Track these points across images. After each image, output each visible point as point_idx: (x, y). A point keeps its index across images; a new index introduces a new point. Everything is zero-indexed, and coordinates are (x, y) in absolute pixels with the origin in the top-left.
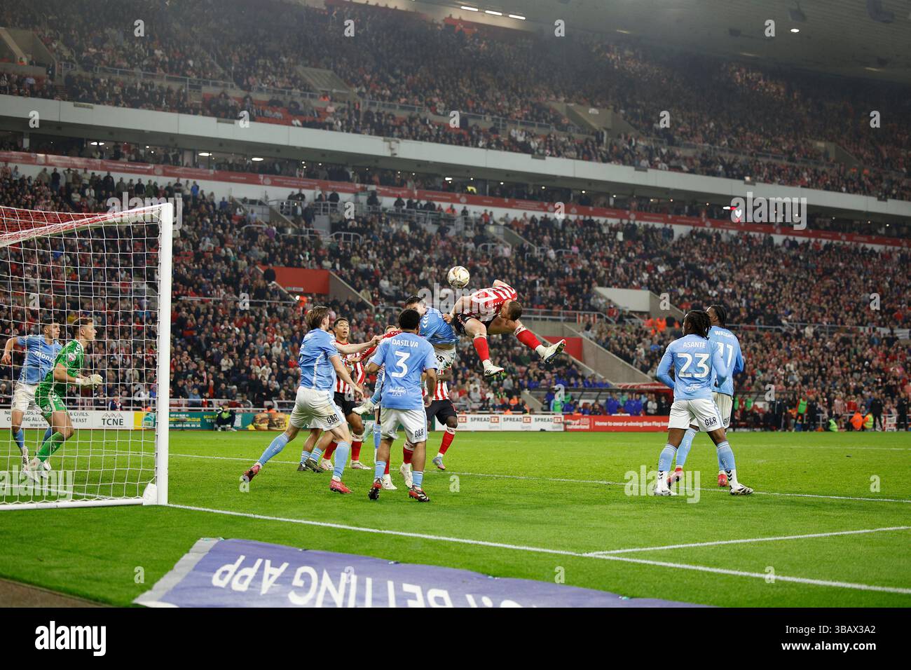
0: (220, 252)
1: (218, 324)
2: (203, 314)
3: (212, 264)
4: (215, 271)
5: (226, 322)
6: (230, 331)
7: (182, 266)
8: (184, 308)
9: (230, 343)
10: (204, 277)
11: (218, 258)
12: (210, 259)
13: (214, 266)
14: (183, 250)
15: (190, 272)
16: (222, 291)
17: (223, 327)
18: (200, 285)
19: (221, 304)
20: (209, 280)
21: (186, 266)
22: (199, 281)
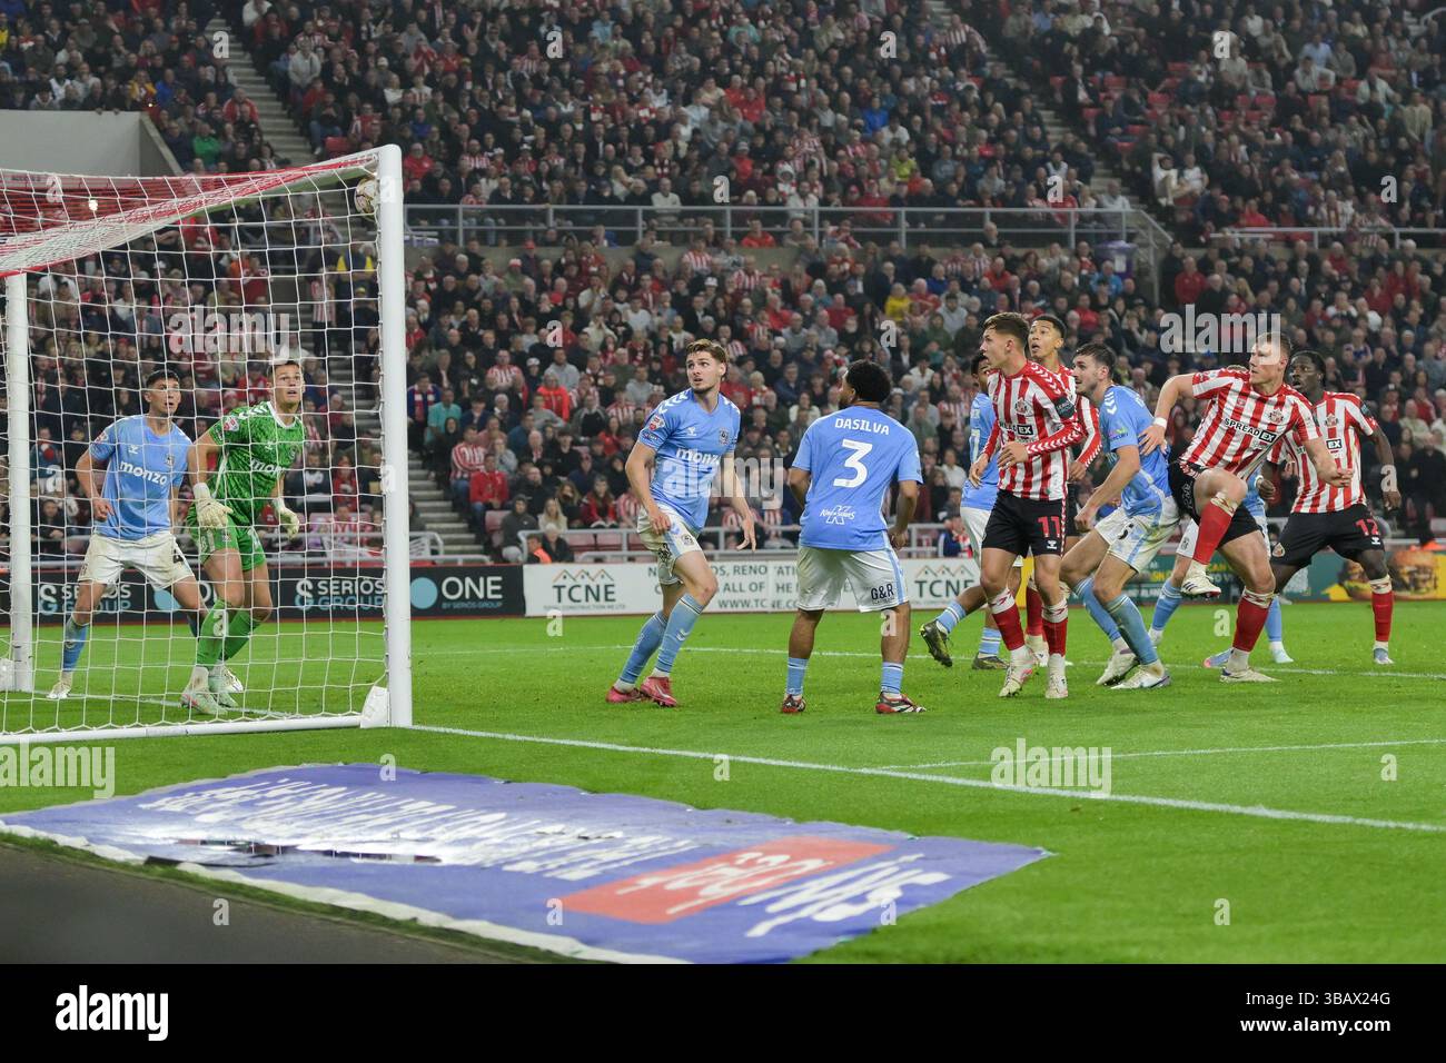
0: (1354, 91)
1: (1317, 304)
2: (1276, 276)
3: (1322, 130)
4: (1330, 148)
5: (1342, 297)
6: (1353, 322)
7: (1234, 138)
8: (1223, 263)
9: (1348, 356)
10: (1299, 168)
11: (1342, 109)
12: (1321, 114)
13: (1331, 135)
14: (1244, 91)
15: (1257, 156)
16: (1348, 207)
17: (1332, 311)
18: (1284, 193)
19: (1337, 245)
20: (1313, 176)
21: (1245, 139)
22: (1279, 181)
